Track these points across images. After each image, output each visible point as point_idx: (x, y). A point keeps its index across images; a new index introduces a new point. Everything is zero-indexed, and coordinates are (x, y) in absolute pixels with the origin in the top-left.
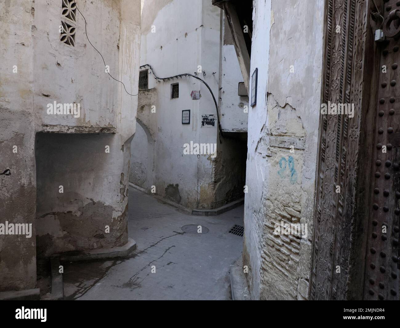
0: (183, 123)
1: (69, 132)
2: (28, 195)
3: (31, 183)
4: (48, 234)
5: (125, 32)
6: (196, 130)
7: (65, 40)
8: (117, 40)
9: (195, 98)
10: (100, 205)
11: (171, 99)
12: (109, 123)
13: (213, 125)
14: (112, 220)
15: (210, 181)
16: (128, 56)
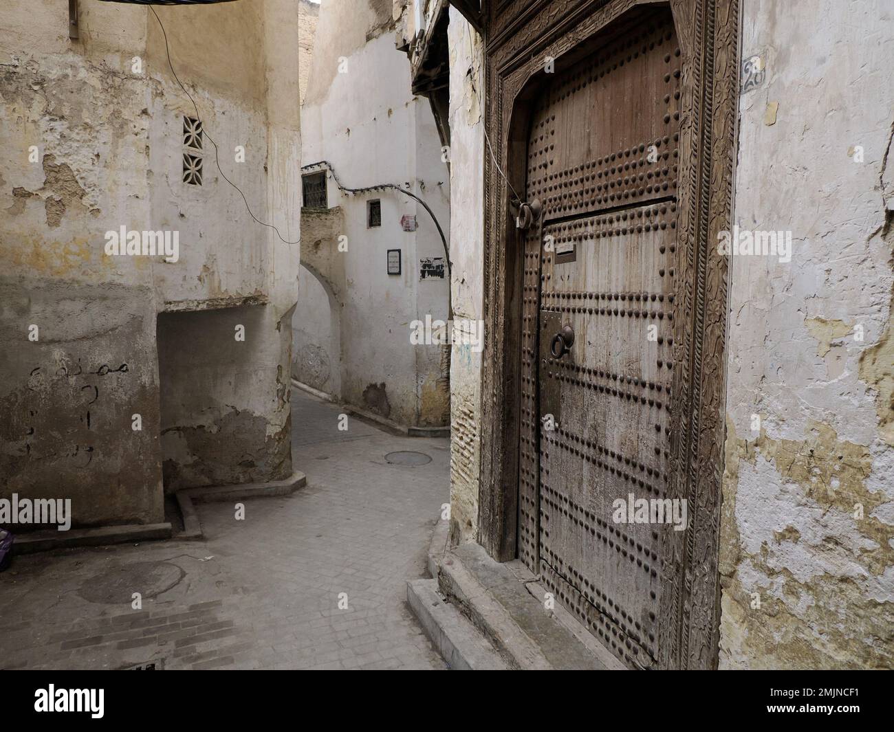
0: (389, 273)
1: (198, 309)
2: (151, 398)
3: (153, 381)
4: (170, 460)
5: (276, 144)
6: (411, 287)
7: (189, 180)
8: (264, 159)
9: (407, 229)
10: (247, 415)
11: (368, 228)
12: (256, 289)
13: (442, 277)
14: (266, 439)
15: (440, 376)
16: (282, 181)
